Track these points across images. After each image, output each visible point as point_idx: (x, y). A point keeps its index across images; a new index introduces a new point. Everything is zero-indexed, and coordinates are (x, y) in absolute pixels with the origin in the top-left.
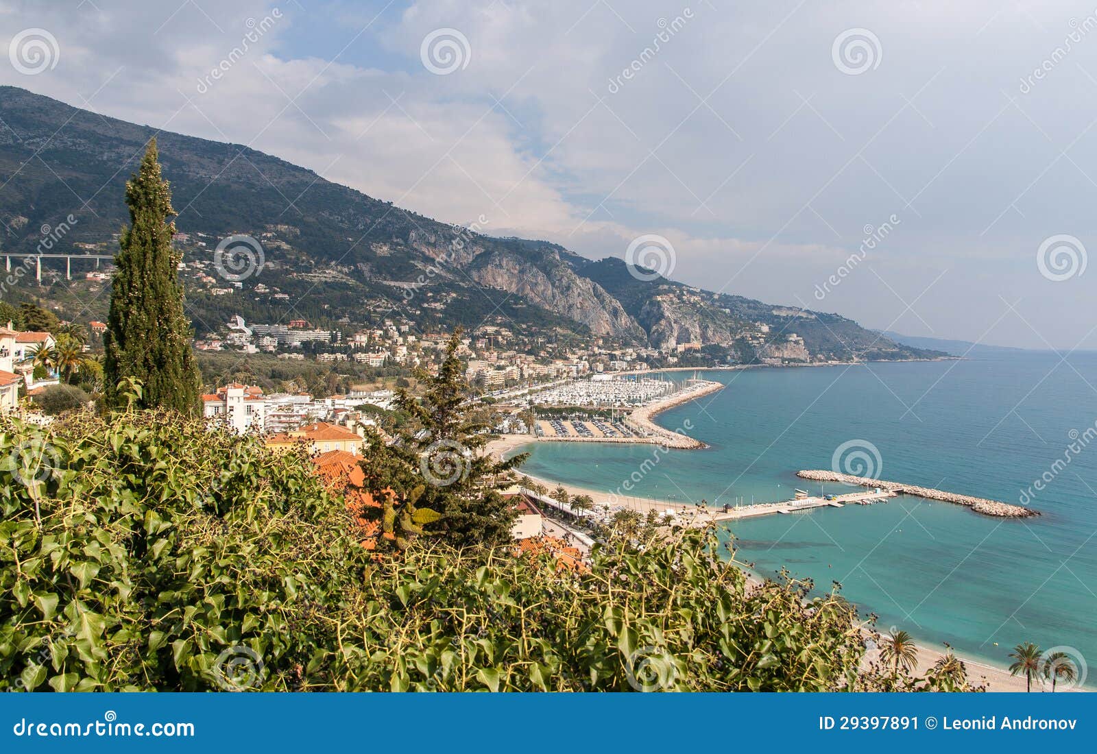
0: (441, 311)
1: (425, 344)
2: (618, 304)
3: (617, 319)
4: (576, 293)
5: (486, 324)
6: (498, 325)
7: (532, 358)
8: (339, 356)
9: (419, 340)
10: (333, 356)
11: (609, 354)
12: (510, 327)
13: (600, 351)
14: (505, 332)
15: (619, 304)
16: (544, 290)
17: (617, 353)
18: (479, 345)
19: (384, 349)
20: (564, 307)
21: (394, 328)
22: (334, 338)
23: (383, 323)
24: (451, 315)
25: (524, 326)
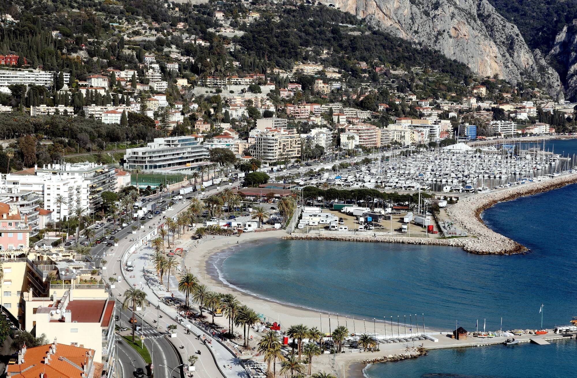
0: (235, 40)
1: (199, 91)
2: (513, 29)
3: (511, 55)
4: (448, 14)
5: (305, 59)
6: (323, 62)
7: (365, 115)
8: (61, 108)
9: (193, 84)
10: (52, 110)
11: (493, 109)
12: (340, 65)
13: (480, 104)
14: (332, 73)
15: (516, 30)
16: (398, 8)
17: (506, 108)
18: (284, 94)
19: (132, 100)
20: (429, 34)
21: (156, 66)
22: (58, 83)
23: (141, 59)
24: (248, 49)
25: (364, 65)
